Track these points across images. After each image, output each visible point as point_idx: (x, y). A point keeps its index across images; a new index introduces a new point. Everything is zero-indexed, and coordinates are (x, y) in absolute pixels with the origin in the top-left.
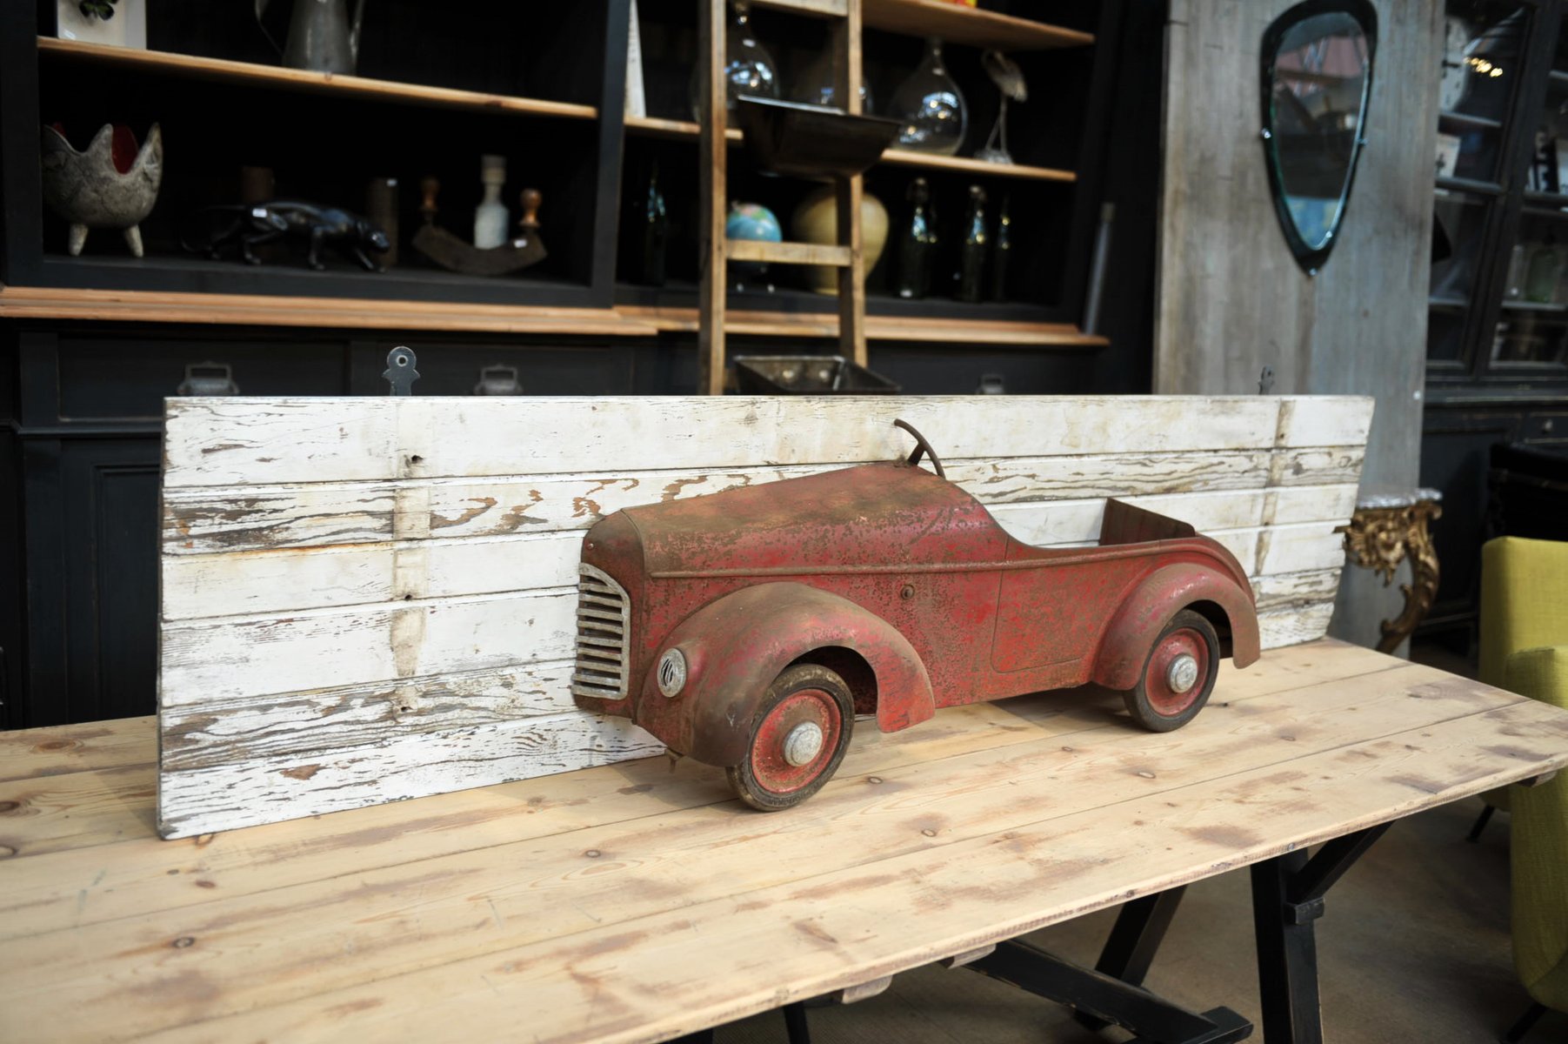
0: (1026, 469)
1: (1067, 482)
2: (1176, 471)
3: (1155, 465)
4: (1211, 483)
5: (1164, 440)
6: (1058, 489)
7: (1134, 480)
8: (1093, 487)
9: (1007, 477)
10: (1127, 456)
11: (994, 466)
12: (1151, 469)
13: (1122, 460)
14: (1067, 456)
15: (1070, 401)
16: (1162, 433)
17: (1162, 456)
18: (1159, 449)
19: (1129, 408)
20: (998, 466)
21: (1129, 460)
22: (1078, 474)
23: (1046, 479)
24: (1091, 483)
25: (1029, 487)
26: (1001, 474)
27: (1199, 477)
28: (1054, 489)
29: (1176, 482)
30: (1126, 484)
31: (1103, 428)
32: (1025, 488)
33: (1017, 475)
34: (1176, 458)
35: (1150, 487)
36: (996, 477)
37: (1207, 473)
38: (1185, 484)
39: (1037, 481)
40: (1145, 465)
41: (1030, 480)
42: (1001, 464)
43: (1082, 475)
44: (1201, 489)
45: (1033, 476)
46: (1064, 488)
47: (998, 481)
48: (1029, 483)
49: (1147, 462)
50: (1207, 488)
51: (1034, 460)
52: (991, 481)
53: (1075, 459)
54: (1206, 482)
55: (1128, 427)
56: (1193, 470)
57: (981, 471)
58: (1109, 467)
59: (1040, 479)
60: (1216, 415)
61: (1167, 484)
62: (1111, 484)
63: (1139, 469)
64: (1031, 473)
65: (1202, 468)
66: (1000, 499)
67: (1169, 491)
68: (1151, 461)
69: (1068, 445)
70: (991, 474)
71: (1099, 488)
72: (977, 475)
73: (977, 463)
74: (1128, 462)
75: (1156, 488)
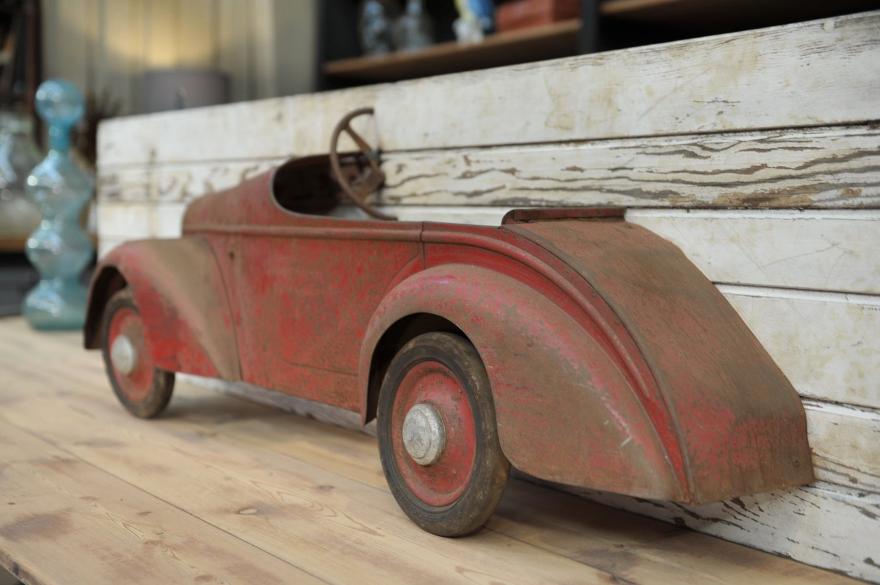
0: (502, 161)
1: (559, 180)
2: (764, 166)
3: (714, 155)
4: (865, 191)
5: (727, 109)
6: (547, 190)
7: (674, 181)
8: (600, 190)
9: (481, 172)
10: (661, 142)
11: (466, 158)
12: (707, 161)
13: (647, 147)
14: (560, 142)
15: (553, 65)
16: (722, 97)
17: (731, 139)
18: (719, 128)
19: (648, 63)
20: (471, 158)
21: (660, 147)
22: (574, 169)
23: (530, 175)
24: (597, 184)
25: (509, 186)
26: (474, 168)
27: (829, 179)
28: (542, 190)
29: (768, 187)
30: (660, 187)
31: (607, 99)
32: (504, 187)
33: (493, 169)
34: (761, 141)
35: (710, 195)
36: (468, 172)
37: (851, 171)
38: (792, 192)
39: (518, 178)
40: (693, 155)
41: (509, 176)
42: (474, 155)
43: (581, 170)
44: (840, 203)
45: (512, 171)
46: (557, 189)
47: (471, 177)
48: (509, 180)
49: (697, 150)
50: (857, 201)
51: (515, 150)
52: (465, 176)
53: (571, 148)
54: (850, 189)
55: (650, 93)
56: (807, 165)
57: (453, 164)
58: (625, 157)
59: (523, 175)
60: (852, 50)
61: (748, 190)
62: (631, 186)
63: (682, 162)
64: (508, 166)
65: (834, 160)
66: (475, 200)
67: (753, 203)
68: (704, 148)
69: (555, 127)
70: (462, 168)
71: (610, 191)
72: (448, 169)
73: (450, 154)
74: (658, 150)
75: (723, 196)
